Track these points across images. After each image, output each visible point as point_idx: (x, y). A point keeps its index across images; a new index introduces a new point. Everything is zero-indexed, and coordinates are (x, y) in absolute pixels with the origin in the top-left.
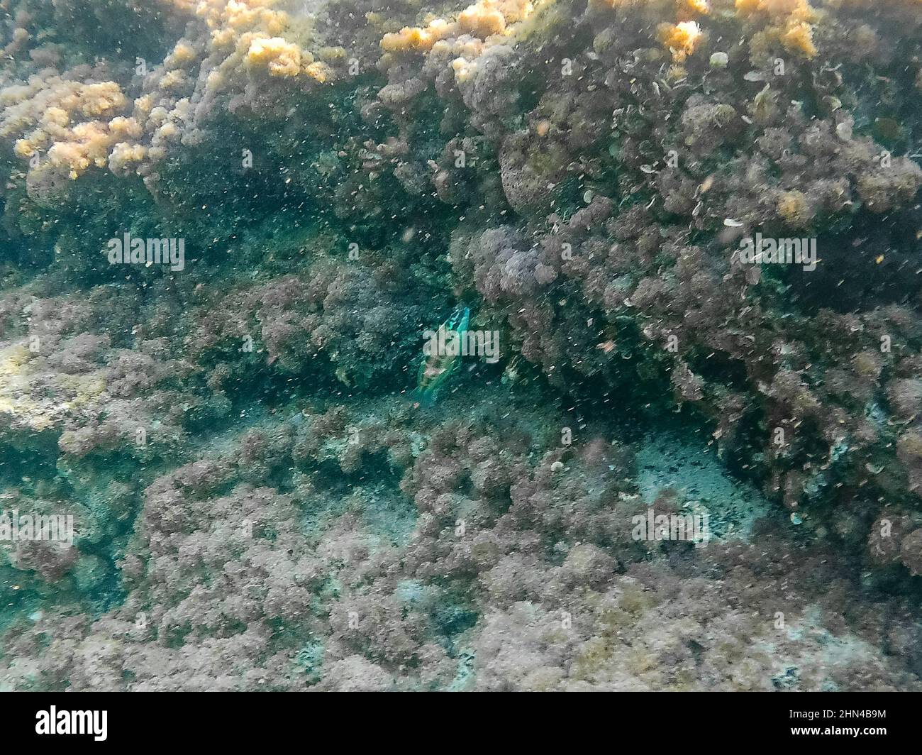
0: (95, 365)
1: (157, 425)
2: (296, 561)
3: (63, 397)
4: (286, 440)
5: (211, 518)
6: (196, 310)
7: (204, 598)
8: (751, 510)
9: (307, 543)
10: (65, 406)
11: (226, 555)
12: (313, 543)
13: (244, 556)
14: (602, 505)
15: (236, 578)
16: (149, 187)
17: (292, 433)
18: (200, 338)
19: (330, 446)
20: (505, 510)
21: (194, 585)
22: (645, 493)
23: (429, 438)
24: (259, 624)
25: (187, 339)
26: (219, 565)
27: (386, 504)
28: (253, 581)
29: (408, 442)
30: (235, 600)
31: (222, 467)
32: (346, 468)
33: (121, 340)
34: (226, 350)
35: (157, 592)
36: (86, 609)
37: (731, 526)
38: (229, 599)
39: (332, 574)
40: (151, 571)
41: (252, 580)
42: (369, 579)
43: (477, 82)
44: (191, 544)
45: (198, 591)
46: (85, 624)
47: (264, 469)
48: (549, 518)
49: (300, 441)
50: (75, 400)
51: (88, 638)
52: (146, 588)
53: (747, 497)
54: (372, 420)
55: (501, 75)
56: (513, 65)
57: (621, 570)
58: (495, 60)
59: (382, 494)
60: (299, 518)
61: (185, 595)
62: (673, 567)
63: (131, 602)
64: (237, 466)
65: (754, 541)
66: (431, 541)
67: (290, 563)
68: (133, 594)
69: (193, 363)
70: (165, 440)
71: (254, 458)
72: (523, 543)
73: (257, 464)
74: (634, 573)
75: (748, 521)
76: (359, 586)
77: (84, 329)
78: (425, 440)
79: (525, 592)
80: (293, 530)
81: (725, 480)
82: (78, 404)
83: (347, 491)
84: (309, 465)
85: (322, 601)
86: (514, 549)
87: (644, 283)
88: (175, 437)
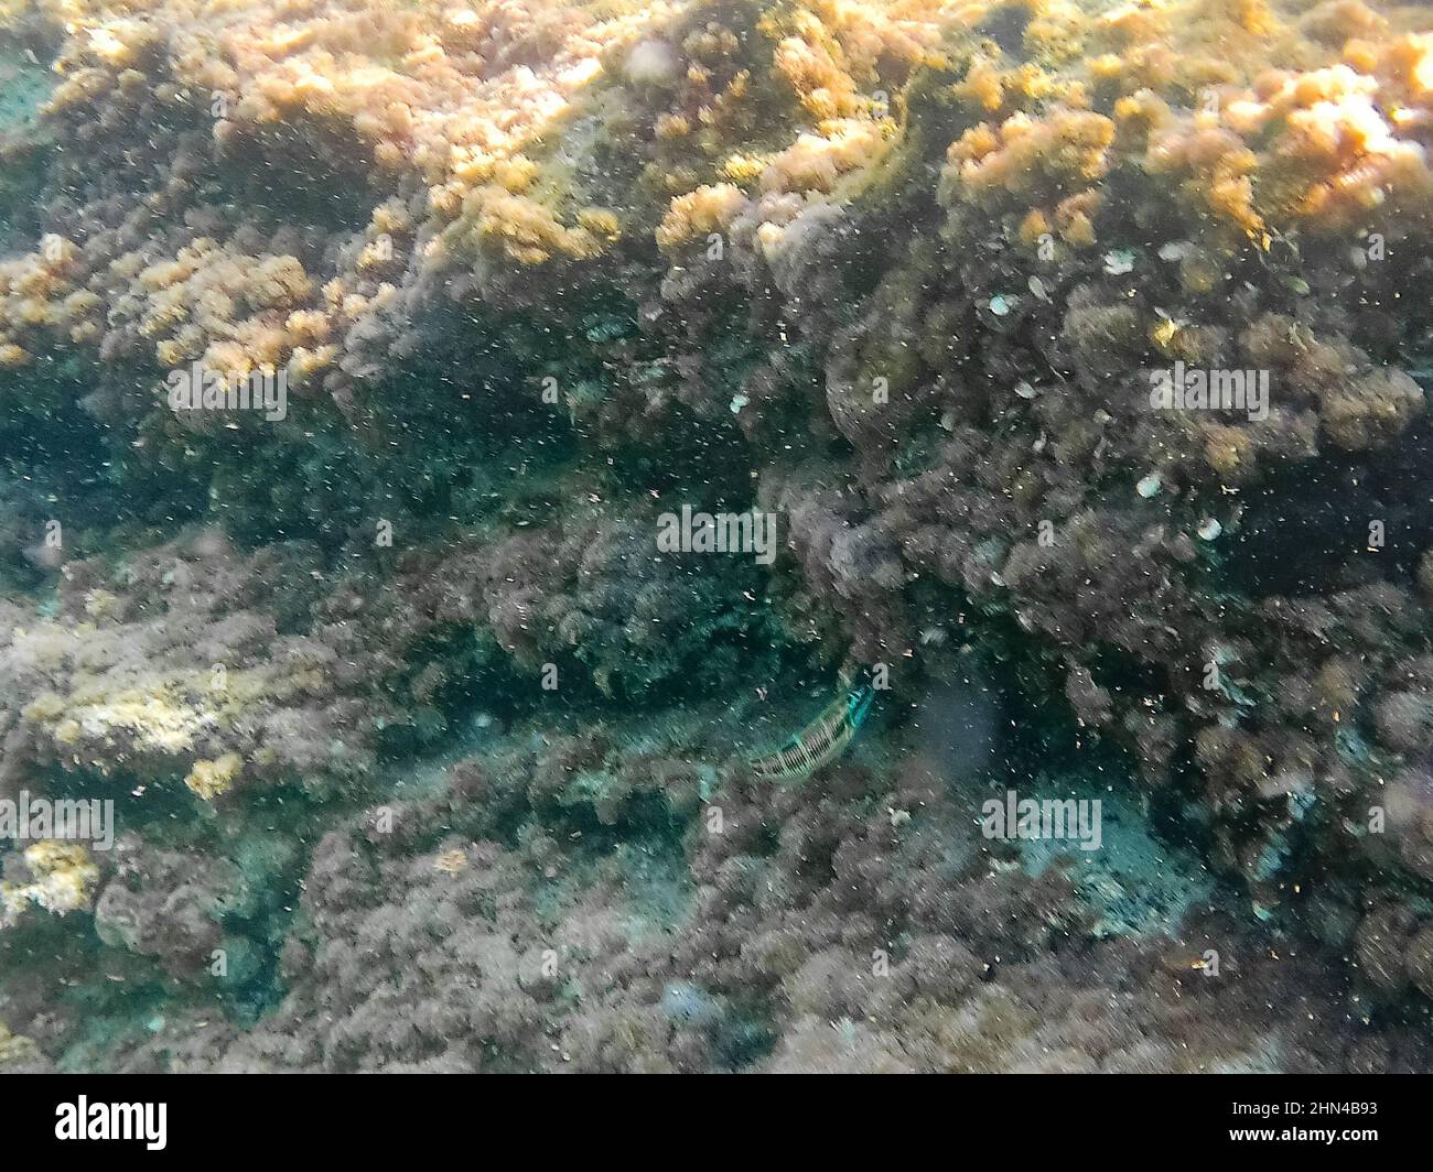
0: (255, 660)
1: (338, 747)
2: (521, 952)
3: (209, 704)
4: (520, 773)
5: (408, 885)
6: (401, 582)
7: (391, 1002)
8: (1185, 890)
9: (542, 926)
10: (211, 717)
11: (424, 940)
12: (548, 924)
13: (449, 943)
14: (963, 877)
15: (435, 975)
16: (340, 405)
17: (529, 763)
18: (405, 620)
19: (583, 783)
20: (825, 882)
21: (379, 981)
22: (1031, 861)
23: (724, 773)
24: (463, 1045)
25: (388, 623)
26: (412, 954)
27: (663, 870)
28: (459, 979)
29: (693, 778)
30: (435, 1007)
31: (426, 811)
32: (605, 817)
33: (294, 623)
34: (442, 639)
35: (326, 993)
36: (230, 1015)
37: (1153, 912)
38: (423, 1004)
39: (573, 972)
40: (319, 961)
41: (457, 978)
42: (623, 980)
43: (793, 257)
44: (377, 924)
45: (383, 991)
46: (225, 1037)
47: (488, 817)
48: (884, 894)
49: (540, 775)
50: (226, 708)
51: (225, 1058)
52: (312, 988)
53: (1183, 869)
54: (645, 745)
55: (826, 248)
56: (842, 231)
57: (989, 977)
58: (816, 226)
59: (659, 856)
60: (532, 887)
61: (363, 997)
62: (1065, 973)
63: (289, 1005)
64: (448, 810)
65: (1185, 936)
66: (715, 926)
67: (512, 954)
68: (294, 993)
69: (395, 658)
70: (347, 770)
71: (473, 800)
72: (849, 932)
73: (477, 807)
74: (1007, 982)
75: (1180, 906)
76: (610, 989)
77: (240, 607)
78: (718, 775)
79: (845, 1006)
80: (522, 905)
81: (1150, 843)
82: (229, 716)
83: (606, 850)
84: (551, 811)
85: (556, 1014)
86: (836, 940)
87: (1019, 550)
88: (362, 766)
